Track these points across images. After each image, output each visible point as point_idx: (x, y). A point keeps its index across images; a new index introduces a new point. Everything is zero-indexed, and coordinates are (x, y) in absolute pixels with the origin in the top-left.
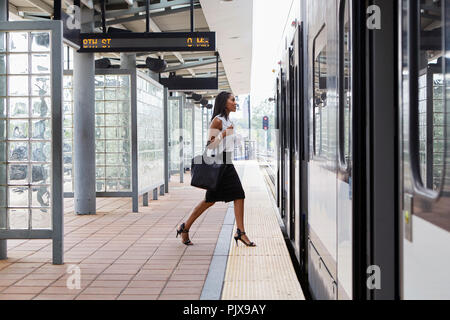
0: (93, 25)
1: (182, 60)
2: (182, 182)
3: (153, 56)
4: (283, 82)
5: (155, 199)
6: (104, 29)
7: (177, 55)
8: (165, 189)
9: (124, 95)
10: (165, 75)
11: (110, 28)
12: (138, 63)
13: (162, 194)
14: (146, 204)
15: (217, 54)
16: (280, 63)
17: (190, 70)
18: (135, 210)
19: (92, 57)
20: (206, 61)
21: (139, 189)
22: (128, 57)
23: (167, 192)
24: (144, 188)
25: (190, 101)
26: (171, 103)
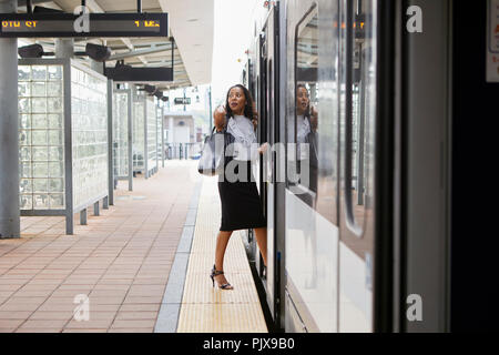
0: (16, 4)
1: (131, 47)
2: (130, 189)
3: (95, 41)
4: (250, 76)
5: (97, 214)
6: (29, 8)
7: (126, 41)
8: (109, 201)
9: (56, 90)
10: (111, 64)
11: (36, 7)
12: (76, 49)
13: (105, 207)
14: (83, 223)
15: (172, 39)
16: (247, 52)
17: (141, 58)
18: (70, 231)
19: (15, 43)
20: (160, 48)
21: (75, 207)
22: (65, 42)
23: (111, 204)
24: (81, 204)
25: (143, 92)
26: (117, 97)
